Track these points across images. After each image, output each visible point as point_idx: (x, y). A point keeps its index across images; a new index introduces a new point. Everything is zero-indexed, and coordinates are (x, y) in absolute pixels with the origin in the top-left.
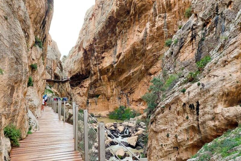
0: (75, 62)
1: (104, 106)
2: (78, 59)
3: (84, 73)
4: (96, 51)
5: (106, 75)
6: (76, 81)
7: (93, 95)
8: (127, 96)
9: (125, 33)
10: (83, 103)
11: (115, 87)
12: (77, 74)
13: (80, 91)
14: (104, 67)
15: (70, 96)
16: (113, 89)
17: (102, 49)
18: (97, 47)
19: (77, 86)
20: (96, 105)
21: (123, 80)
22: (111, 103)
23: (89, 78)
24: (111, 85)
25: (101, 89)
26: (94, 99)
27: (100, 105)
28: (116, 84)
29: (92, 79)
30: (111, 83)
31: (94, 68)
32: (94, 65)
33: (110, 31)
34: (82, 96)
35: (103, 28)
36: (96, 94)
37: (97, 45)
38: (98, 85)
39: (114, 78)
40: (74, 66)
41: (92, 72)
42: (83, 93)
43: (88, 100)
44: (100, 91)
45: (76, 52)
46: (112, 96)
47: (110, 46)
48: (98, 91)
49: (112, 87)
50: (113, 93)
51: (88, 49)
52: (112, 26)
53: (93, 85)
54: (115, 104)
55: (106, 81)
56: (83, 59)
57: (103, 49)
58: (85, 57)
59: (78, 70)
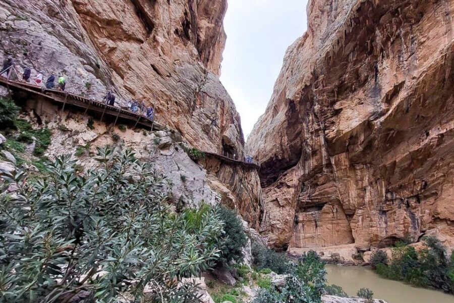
0: (266, 137)
1: (338, 231)
2: (273, 129)
3: (286, 156)
4: (318, 101)
5: (344, 154)
6: (268, 174)
7: (307, 203)
8: (408, 205)
9: (406, 35)
10: (286, 223)
11: (371, 184)
12: (271, 158)
13: (277, 194)
14: (344, 132)
15: (260, 205)
16: (364, 189)
17: (332, 95)
18: (321, 92)
19: (270, 185)
20: (316, 227)
21: (402, 161)
22: (360, 223)
23: (299, 165)
24: (359, 177)
25: (330, 190)
26: (310, 213)
27: (326, 228)
28: (373, 175)
29: (306, 167)
30: (359, 173)
31: (312, 139)
32: (312, 133)
33: (354, 47)
34: (283, 206)
35: (338, 43)
36: (314, 203)
37: (321, 88)
38: (321, 180)
39: (368, 158)
40: (266, 145)
41: (309, 150)
42: (286, 199)
43: (296, 217)
44: (328, 193)
45: (268, 118)
46: (362, 205)
47: (353, 84)
48: (320, 194)
49: (360, 183)
50: (363, 197)
51: (299, 99)
52: (361, 32)
53: (310, 180)
54: (372, 227)
55: (343, 167)
56: (286, 125)
57: (334, 96)
58: (291, 119)
59: (274, 151)
